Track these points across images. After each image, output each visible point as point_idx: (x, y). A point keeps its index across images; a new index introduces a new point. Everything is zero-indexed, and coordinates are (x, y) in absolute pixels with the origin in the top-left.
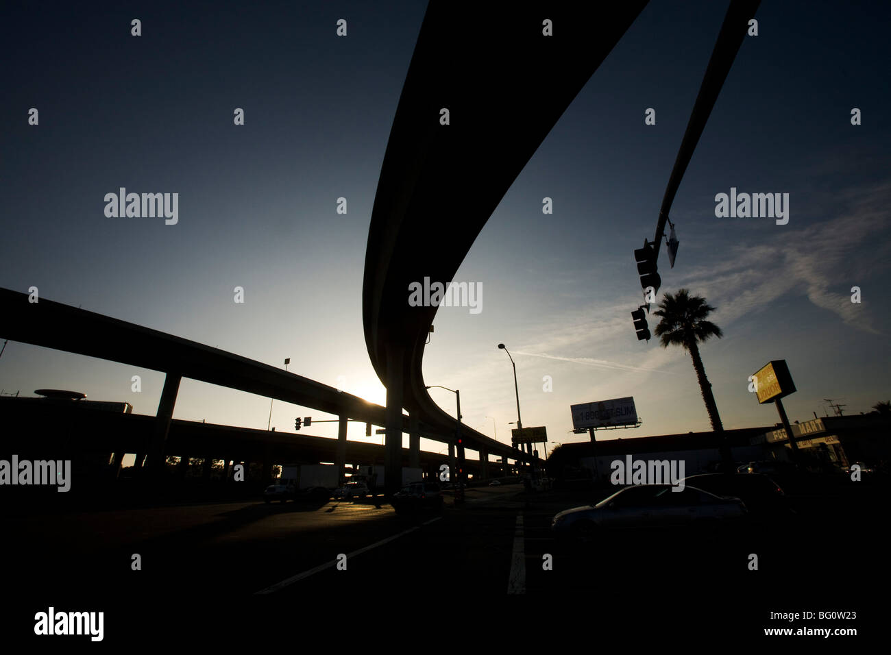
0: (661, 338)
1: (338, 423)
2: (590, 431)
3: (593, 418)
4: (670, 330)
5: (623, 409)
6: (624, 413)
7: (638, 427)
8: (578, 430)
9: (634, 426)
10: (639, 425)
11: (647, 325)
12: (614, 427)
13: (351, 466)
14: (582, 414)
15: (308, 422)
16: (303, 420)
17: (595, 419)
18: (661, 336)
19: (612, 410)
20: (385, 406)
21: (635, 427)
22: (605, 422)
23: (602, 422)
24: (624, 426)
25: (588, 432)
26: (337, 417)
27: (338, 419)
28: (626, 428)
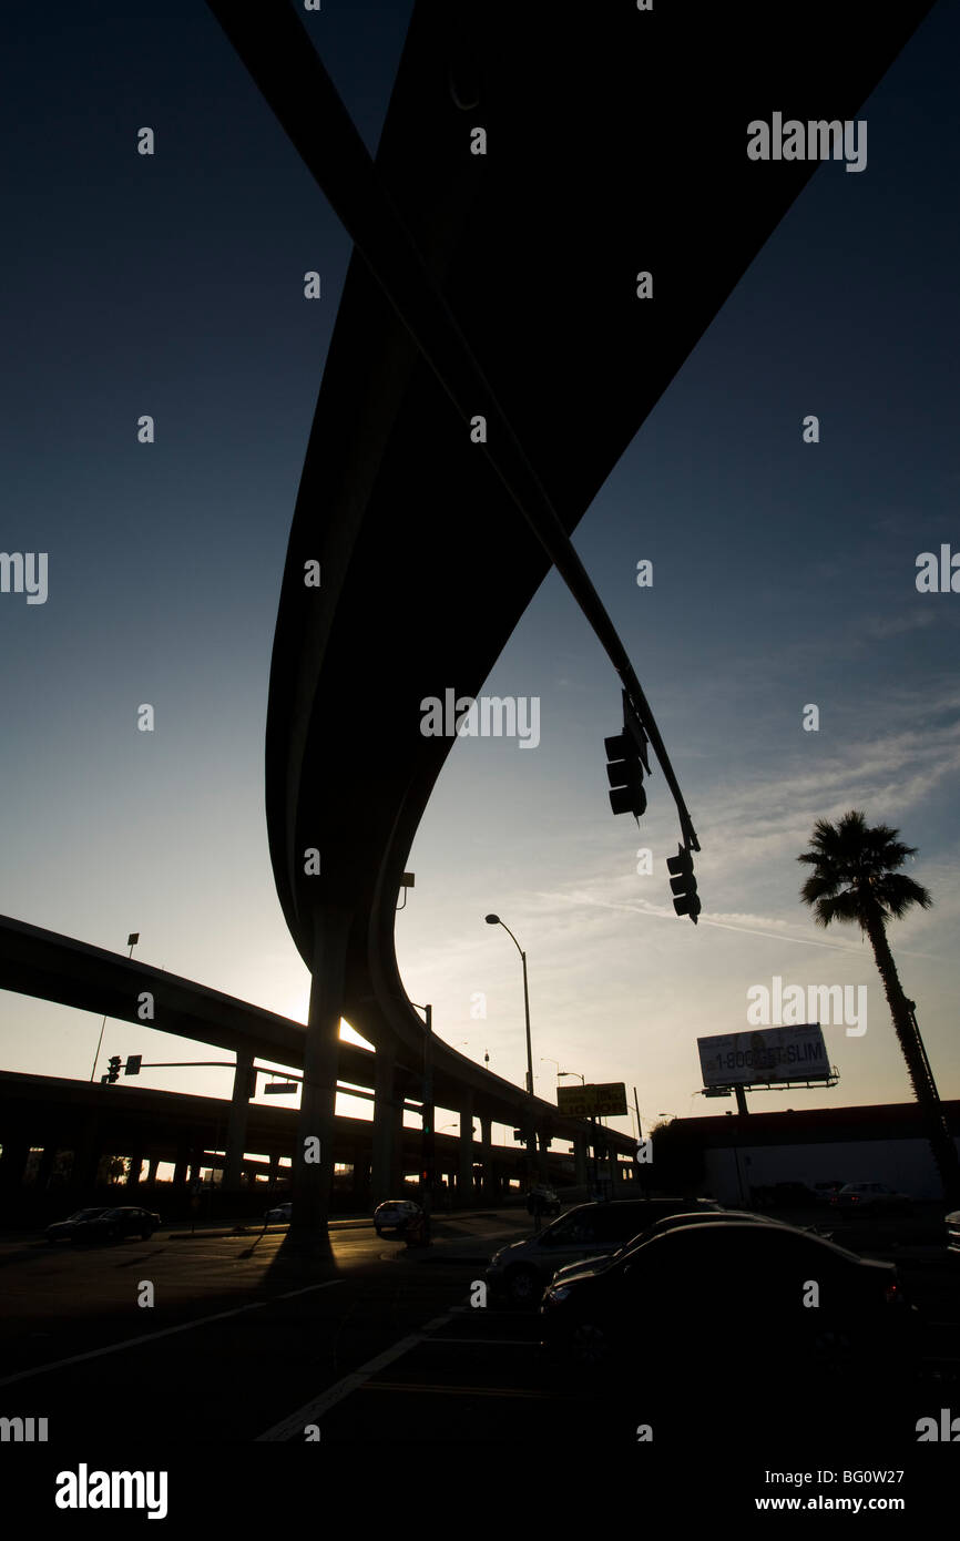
0: (814, 906)
1: (234, 1069)
2: (736, 1091)
3: (742, 1066)
4: (831, 892)
5: (802, 1049)
6: (802, 1055)
7: (833, 1085)
8: (712, 1091)
9: (824, 1083)
10: (834, 1080)
11: (694, 886)
12: (786, 1085)
13: (266, 1159)
14: (719, 1057)
15: (134, 1065)
16: (124, 1062)
17: (745, 1067)
18: (815, 904)
19: (778, 1048)
20: (306, 1024)
21: (828, 1086)
22: (766, 1073)
23: (760, 1073)
24: (805, 1084)
25: (733, 1094)
26: (231, 1056)
27: (235, 1061)
28: (808, 1087)
